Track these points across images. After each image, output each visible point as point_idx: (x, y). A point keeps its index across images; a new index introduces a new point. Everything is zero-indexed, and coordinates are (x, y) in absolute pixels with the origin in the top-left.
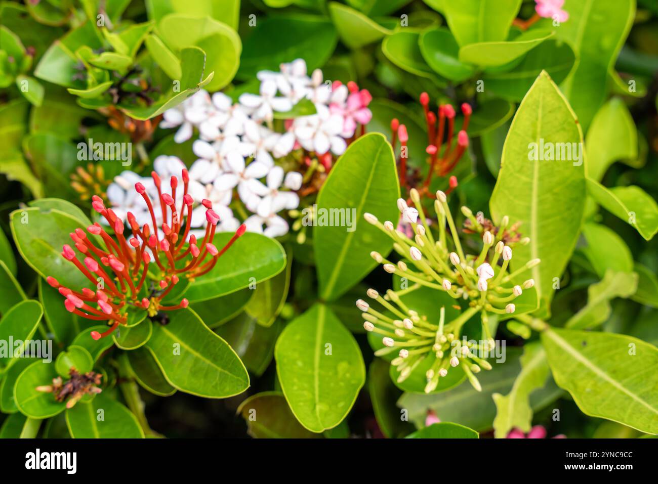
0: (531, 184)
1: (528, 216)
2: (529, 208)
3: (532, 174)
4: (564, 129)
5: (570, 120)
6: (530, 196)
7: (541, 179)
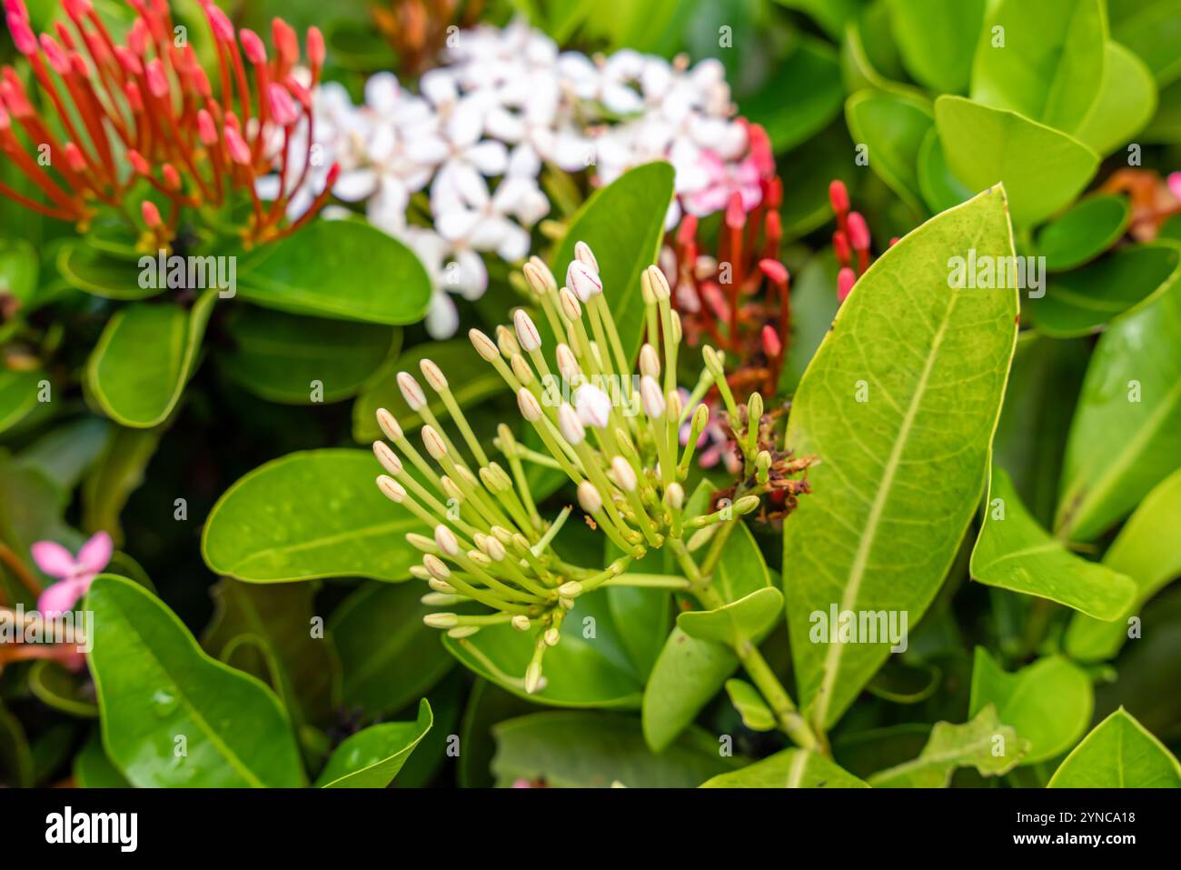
0: (901, 419)
1: (872, 487)
2: (879, 472)
3: (909, 398)
4: (993, 326)
5: (1009, 311)
6: (890, 445)
7: (919, 418)
